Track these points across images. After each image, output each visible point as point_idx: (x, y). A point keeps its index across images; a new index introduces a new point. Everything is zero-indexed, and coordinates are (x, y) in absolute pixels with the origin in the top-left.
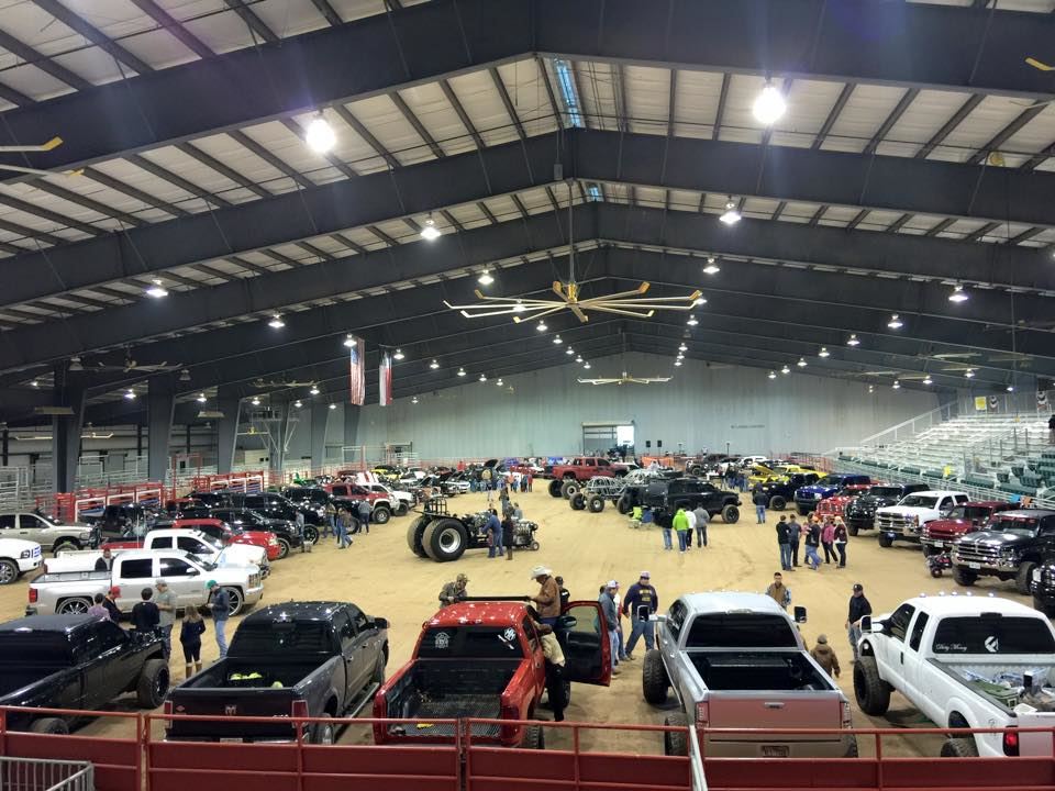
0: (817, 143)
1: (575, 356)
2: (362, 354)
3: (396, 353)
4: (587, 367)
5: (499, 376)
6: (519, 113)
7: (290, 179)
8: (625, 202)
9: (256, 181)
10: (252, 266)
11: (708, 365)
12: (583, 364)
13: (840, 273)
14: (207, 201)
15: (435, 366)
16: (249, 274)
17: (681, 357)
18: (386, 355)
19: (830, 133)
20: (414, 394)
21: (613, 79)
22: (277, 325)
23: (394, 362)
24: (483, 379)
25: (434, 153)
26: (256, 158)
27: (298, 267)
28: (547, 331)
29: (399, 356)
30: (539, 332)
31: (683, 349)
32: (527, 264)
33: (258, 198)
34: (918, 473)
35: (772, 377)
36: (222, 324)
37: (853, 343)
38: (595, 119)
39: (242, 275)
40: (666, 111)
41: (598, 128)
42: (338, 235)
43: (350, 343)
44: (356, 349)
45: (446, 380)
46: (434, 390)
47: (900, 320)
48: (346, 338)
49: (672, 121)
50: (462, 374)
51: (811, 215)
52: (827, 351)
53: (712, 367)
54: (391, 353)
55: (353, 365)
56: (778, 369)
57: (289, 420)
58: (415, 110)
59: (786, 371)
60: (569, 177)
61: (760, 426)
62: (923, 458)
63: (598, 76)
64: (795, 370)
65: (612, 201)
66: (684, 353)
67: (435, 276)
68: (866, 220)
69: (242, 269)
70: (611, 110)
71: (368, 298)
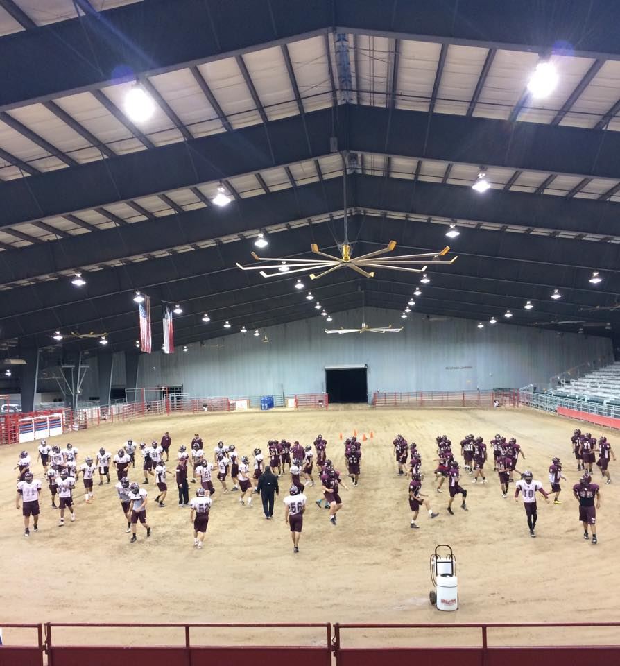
0: (556, 120)
1: (321, 311)
2: (148, 309)
3: (175, 308)
4: (329, 319)
5: (256, 328)
6: (301, 90)
7: (95, 149)
8: (379, 174)
9: (64, 151)
10: (55, 230)
11: (428, 317)
12: (327, 317)
13: (552, 237)
14: (20, 169)
15: (206, 319)
16: (53, 237)
17: (408, 311)
18: (167, 310)
19: (571, 110)
20: (185, 344)
21: (389, 58)
22: (79, 283)
23: (174, 316)
24: (244, 331)
25: (224, 126)
26: (68, 128)
27: (95, 231)
28: (303, 289)
29: (178, 311)
30: (296, 290)
31: (412, 303)
32: (290, 230)
33: (66, 166)
34: (602, 403)
35: (481, 326)
36: (25, 282)
37: (556, 297)
38: (366, 96)
39: (45, 239)
40: (430, 89)
41: (368, 104)
42: (132, 202)
43: (139, 299)
44: (144, 304)
45: (214, 332)
46: (201, 340)
47: (599, 276)
48: (135, 295)
49: (434, 98)
50: (227, 326)
51: (538, 185)
52: (531, 304)
53: (431, 320)
54: (172, 308)
55: (141, 318)
56: (486, 320)
57: (80, 366)
58: (211, 85)
59: (493, 321)
60: (343, 149)
61: (470, 367)
62: (604, 390)
63: (377, 55)
64: (501, 320)
65: (369, 173)
66: (411, 308)
67: (212, 241)
68: (585, 189)
69: (45, 232)
70: (382, 88)
71: (153, 260)
